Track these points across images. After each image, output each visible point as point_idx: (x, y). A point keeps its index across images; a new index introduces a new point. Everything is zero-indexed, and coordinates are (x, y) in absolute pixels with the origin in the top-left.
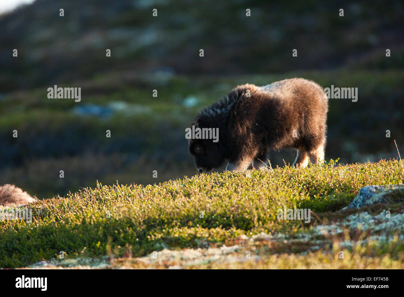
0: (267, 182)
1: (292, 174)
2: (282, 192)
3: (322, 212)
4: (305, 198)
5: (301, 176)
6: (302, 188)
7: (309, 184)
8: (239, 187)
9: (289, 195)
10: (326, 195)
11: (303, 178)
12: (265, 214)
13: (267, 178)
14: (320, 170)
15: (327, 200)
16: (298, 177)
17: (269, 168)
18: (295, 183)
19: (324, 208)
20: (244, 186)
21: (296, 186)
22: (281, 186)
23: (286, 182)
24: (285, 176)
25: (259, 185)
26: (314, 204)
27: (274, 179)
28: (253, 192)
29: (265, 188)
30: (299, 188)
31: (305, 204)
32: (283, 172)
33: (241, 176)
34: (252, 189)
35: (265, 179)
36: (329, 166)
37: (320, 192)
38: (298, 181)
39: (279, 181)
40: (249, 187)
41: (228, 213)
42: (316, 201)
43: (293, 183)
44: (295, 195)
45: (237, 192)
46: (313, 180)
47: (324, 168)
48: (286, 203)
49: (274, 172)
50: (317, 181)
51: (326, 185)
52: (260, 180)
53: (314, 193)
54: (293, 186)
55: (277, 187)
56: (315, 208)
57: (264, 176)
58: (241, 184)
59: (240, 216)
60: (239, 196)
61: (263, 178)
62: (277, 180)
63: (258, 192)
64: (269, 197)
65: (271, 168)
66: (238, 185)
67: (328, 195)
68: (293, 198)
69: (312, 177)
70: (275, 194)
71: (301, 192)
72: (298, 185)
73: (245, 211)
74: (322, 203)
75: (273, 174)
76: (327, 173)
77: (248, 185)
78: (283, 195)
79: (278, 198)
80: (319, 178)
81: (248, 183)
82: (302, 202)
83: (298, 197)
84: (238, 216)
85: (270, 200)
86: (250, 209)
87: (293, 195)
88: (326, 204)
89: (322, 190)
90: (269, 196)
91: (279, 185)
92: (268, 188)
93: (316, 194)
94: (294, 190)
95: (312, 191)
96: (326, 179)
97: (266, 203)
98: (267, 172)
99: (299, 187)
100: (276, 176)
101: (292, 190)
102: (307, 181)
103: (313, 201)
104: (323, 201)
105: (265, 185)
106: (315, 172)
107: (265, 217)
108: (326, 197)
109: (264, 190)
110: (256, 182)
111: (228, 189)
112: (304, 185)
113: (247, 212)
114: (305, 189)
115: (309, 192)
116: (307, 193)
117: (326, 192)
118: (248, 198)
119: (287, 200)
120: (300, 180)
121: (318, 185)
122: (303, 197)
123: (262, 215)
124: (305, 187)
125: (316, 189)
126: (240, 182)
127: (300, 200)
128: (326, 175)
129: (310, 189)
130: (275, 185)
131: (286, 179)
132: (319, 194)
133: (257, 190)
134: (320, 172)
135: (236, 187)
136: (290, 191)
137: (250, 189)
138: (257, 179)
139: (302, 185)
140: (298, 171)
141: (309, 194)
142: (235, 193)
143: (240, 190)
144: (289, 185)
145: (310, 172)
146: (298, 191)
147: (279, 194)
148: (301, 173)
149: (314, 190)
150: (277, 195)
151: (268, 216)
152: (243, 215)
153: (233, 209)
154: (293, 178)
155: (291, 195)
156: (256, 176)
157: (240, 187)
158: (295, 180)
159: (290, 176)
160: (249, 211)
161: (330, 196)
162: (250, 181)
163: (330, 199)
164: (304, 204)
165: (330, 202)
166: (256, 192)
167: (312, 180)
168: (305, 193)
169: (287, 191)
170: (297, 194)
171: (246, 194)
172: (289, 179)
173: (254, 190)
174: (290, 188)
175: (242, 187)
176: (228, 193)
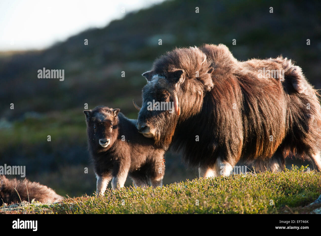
0: (252, 184)
1: (272, 177)
2: (263, 191)
3: (294, 207)
4: (281, 196)
5: (278, 179)
6: (279, 188)
7: (284, 185)
8: (229, 188)
9: (269, 194)
10: (297, 194)
11: (280, 180)
12: (250, 209)
13: (251, 181)
14: (293, 174)
15: (298, 197)
16: (276, 180)
17: (253, 173)
18: (273, 185)
19: (296, 204)
20: (233, 187)
21: (275, 187)
22: (263, 187)
23: (267, 183)
24: (266, 179)
25: (245, 186)
26: (288, 201)
27: (257, 181)
28: (240, 192)
29: (250, 188)
30: (277, 189)
31: (282, 201)
32: (264, 176)
33: (231, 179)
34: (240, 189)
35: (250, 181)
36: (300, 171)
37: (293, 191)
38: (276, 183)
39: (261, 183)
40: (238, 188)
41: (221, 208)
42: (289, 199)
43: (272, 185)
44: (273, 194)
45: (228, 192)
46: (288, 182)
47: (296, 173)
48: (266, 200)
49: (257, 176)
50: (290, 183)
51: (297, 185)
52: (246, 182)
53: (289, 192)
54: (272, 187)
55: (260, 188)
56: (289, 204)
57: (250, 179)
58: (232, 186)
59: (231, 210)
60: (230, 195)
61: (248, 181)
62: (259, 182)
63: (245, 192)
64: (253, 196)
65: (255, 173)
66: (229, 186)
67: (299, 194)
68: (272, 196)
69: (287, 180)
70: (258, 193)
71: (278, 192)
72: (276, 186)
73: (234, 206)
74: (294, 200)
75: (256, 178)
76: (299, 176)
77: (236, 187)
78: (264, 194)
79: (260, 196)
80: (292, 180)
81: (237, 185)
82: (279, 199)
83: (276, 196)
84: (228, 211)
85: (254, 198)
86: (238, 205)
87: (272, 194)
88: (297, 201)
89: (294, 190)
90: (253, 194)
91: (261, 186)
92: (252, 188)
93: (290, 193)
94: (273, 190)
95: (287, 191)
96: (298, 181)
97: (251, 201)
98: (252, 176)
99: (276, 187)
100: (259, 179)
101: (271, 190)
102: (283, 182)
103: (287, 198)
104: (295, 198)
105: (250, 186)
106: (289, 176)
107: (250, 211)
108: (298, 195)
109: (249, 190)
110: (243, 184)
111: (221, 190)
112: (281, 186)
113: (235, 207)
114: (281, 189)
115: (284, 191)
116: (283, 192)
117: (297, 191)
118: (237, 196)
119: (267, 197)
120: (277, 182)
121: (291, 186)
122: (280, 195)
123: (248, 210)
124: (281, 187)
125: (290, 189)
126: (230, 184)
127: (277, 197)
128: (298, 178)
129: (285, 189)
130: (258, 186)
131: (266, 181)
132: (292, 193)
133: (244, 190)
134: (293, 175)
135: (228, 188)
136: (270, 191)
137: (238, 190)
138: (244, 182)
139: (279, 186)
140: (276, 175)
141: (284, 193)
142: (227, 193)
143: (231, 190)
144: (269, 186)
145: (286, 176)
146: (276, 190)
147: (261, 194)
148: (278, 177)
149: (288, 190)
150: (259, 194)
151: (252, 210)
152: (232, 210)
153: (225, 205)
154: (272, 181)
155: (270, 194)
156: (243, 179)
157: (231, 188)
158: (273, 182)
159: (270, 179)
160: (237, 207)
161: (301, 194)
162: (239, 183)
163: (301, 197)
164: (280, 201)
165: (300, 199)
166: (243, 192)
167: (286, 182)
168: (281, 192)
169: (267, 191)
170: (275, 193)
171: (235, 193)
172: (269, 181)
173: (242, 190)
174: (270, 188)
175: (232, 188)
176: (221, 193)
